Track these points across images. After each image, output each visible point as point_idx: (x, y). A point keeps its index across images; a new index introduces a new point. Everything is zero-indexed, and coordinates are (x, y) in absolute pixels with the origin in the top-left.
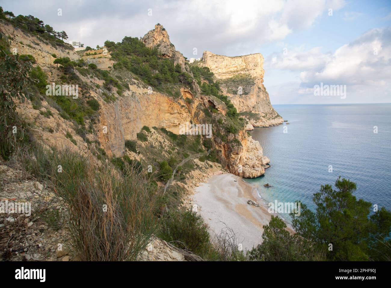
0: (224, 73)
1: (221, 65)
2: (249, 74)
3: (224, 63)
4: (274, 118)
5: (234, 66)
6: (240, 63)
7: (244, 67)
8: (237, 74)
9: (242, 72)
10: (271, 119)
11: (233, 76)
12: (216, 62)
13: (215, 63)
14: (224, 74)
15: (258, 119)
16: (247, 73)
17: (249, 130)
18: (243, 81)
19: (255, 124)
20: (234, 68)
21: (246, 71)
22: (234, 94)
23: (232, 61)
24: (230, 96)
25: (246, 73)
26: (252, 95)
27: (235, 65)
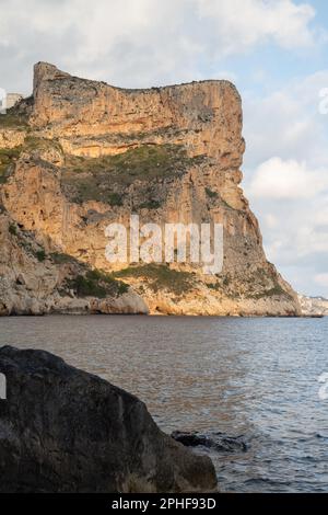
0: (93, 139)
1: (84, 110)
2: (180, 146)
3: (94, 106)
4: (257, 297)
5: (131, 117)
6: (154, 109)
7: (168, 124)
8: (139, 143)
9: (158, 140)
10: (243, 296)
11: (124, 150)
12: (67, 99)
13: (64, 102)
14: (94, 143)
15: (185, 290)
16: (174, 141)
17: (126, 311)
18: (152, 164)
19: (171, 303)
20: (131, 126)
21: (169, 136)
22: (112, 205)
23: (126, 102)
24: (99, 211)
25: (170, 142)
26: (173, 210)
27: (137, 117)
